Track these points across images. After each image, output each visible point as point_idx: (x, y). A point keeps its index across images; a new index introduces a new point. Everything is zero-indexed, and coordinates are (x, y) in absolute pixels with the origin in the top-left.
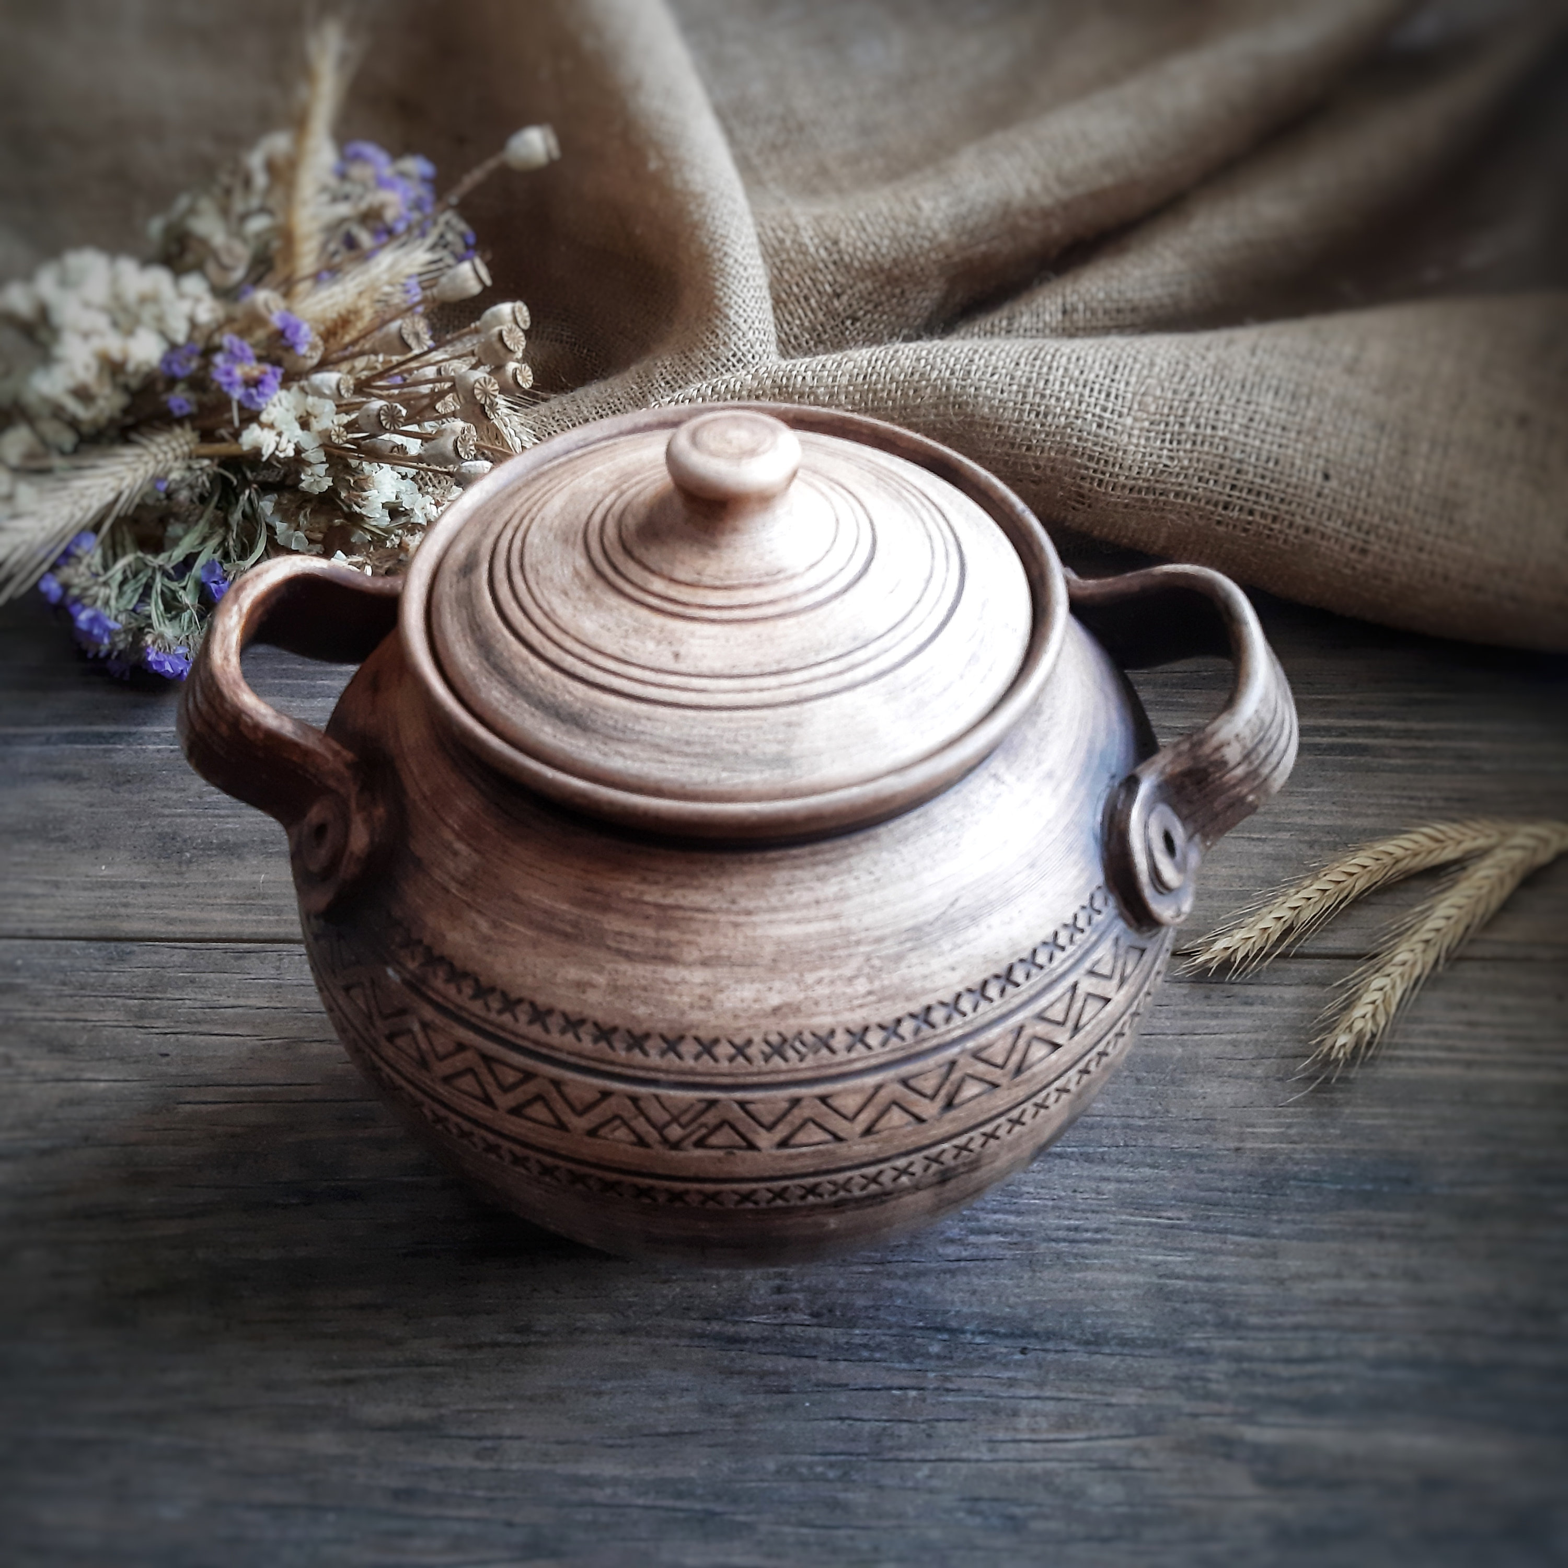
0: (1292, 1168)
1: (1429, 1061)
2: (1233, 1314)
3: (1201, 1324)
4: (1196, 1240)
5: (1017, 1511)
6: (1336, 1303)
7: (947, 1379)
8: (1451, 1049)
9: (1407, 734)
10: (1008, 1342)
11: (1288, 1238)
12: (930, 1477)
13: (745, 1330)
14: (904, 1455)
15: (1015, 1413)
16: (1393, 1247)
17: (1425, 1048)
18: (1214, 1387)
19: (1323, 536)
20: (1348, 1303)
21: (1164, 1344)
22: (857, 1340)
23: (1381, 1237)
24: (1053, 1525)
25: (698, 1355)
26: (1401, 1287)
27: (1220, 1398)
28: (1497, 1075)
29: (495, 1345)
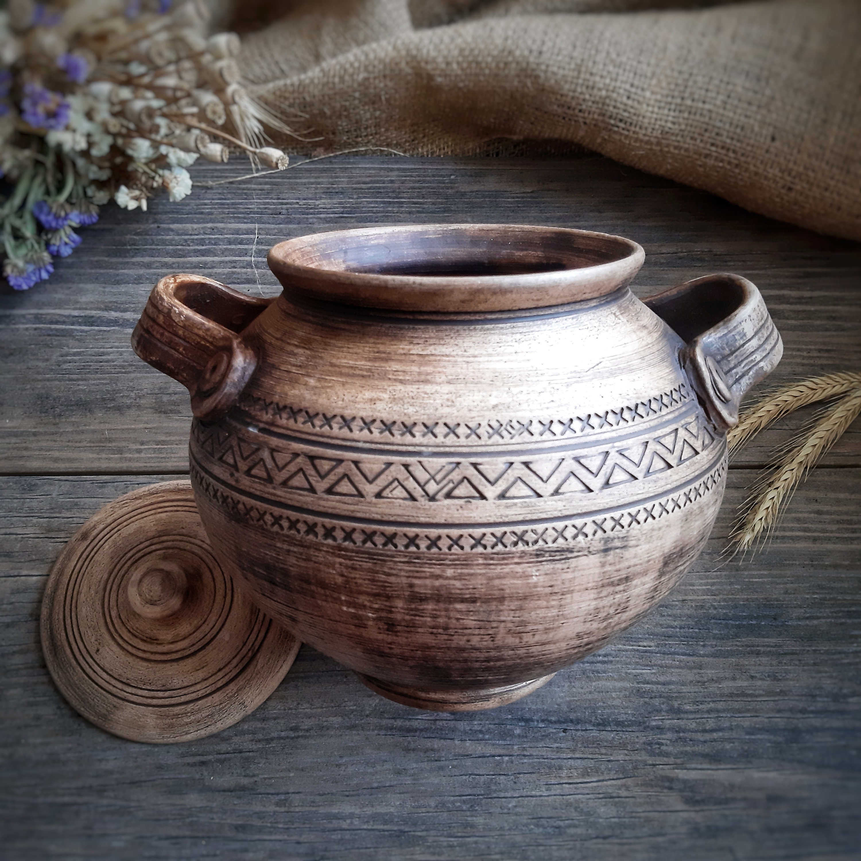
0: (712, 611)
1: (793, 539)
2: (676, 704)
3: (659, 711)
4: (657, 659)
5: (561, 823)
6: (731, 695)
7: (524, 749)
8: (805, 530)
9: (799, 300)
10: (557, 726)
11: (707, 656)
12: (515, 806)
13: (415, 724)
14: (502, 795)
15: (560, 768)
16: (764, 660)
17: (792, 530)
18: (664, 748)
19: (766, 178)
20: (738, 695)
21: (639, 724)
22: (476, 728)
23: (758, 654)
24: (579, 831)
25: (390, 740)
26: (767, 684)
27: (667, 755)
28: (830, 546)
29: (280, 738)
